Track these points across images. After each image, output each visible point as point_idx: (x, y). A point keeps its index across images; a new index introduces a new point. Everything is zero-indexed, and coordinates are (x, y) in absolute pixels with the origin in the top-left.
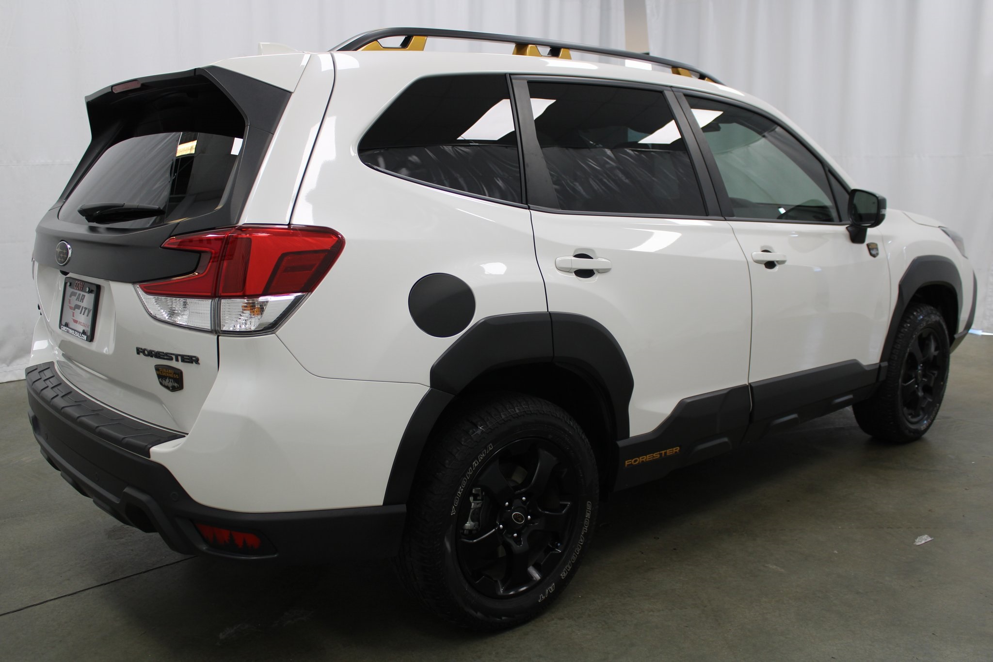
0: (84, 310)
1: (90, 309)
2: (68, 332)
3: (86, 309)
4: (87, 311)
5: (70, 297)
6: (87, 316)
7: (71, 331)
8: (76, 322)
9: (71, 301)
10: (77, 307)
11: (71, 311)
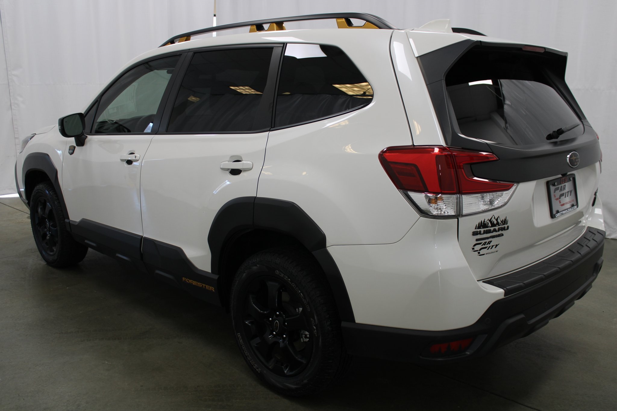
0: (567, 193)
1: (571, 190)
2: (562, 214)
3: (568, 192)
4: (569, 193)
5: (555, 192)
6: (571, 195)
7: (564, 212)
8: (563, 205)
9: (556, 195)
10: (562, 195)
11: (558, 201)
